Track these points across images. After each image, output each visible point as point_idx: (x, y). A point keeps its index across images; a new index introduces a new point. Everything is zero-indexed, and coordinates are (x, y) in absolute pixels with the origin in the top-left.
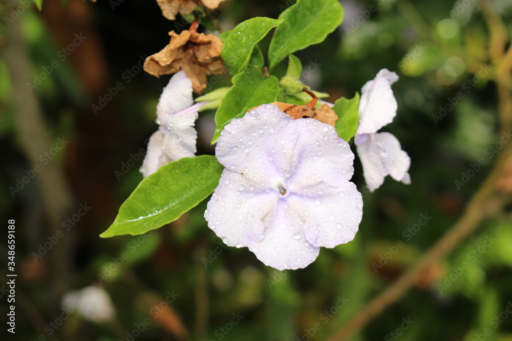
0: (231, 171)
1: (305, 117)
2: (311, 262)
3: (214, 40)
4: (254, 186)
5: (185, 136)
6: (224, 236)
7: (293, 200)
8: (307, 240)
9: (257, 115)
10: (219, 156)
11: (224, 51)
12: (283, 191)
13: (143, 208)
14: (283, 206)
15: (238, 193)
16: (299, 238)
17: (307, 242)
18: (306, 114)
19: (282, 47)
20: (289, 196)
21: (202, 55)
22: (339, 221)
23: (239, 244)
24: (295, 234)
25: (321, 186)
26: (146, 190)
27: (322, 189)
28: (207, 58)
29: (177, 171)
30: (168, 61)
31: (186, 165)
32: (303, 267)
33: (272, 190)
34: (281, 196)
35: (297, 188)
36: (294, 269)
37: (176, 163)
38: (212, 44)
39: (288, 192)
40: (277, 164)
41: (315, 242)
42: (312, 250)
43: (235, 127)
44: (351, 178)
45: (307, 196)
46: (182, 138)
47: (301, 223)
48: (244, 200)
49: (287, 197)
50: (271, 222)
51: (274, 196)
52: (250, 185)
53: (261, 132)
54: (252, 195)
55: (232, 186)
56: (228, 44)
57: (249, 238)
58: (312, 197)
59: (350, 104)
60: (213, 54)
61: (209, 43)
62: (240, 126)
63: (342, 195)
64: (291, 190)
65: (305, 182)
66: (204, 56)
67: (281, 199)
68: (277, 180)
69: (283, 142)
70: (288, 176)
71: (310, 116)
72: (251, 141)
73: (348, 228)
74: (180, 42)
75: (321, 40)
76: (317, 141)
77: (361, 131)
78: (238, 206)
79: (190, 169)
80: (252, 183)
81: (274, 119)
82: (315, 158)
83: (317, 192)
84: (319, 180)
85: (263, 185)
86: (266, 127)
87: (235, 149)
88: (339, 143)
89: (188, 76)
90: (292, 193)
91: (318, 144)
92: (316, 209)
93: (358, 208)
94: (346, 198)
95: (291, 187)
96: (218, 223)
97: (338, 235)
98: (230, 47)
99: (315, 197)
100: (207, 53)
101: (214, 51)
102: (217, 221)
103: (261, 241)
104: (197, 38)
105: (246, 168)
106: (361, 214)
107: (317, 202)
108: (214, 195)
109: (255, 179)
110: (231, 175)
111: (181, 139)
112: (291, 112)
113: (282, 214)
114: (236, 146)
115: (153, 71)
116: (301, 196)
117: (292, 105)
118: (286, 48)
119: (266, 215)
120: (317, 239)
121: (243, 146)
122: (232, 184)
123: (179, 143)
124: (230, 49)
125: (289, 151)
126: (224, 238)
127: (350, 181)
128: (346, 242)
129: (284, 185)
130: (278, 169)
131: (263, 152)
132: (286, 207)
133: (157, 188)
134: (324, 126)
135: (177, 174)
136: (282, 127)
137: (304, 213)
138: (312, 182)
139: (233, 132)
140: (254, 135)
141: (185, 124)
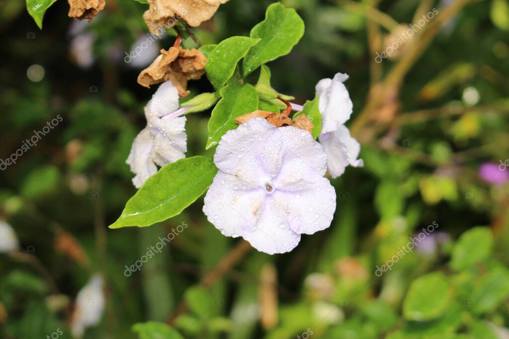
0: (226, 173)
1: (285, 125)
2: (295, 247)
3: (198, 55)
4: (246, 186)
5: (177, 139)
6: (221, 228)
7: (278, 195)
8: (292, 228)
9: (248, 127)
10: (217, 162)
11: (208, 65)
12: (269, 187)
13: (147, 203)
14: (270, 201)
15: (233, 192)
16: (284, 227)
17: (290, 229)
18: (285, 121)
19: (254, 57)
20: (274, 192)
21: (186, 66)
22: (318, 212)
23: (234, 234)
24: (281, 224)
25: (301, 183)
26: (150, 188)
27: (302, 185)
28: (191, 69)
29: (175, 171)
30: (160, 76)
31: (182, 165)
32: (289, 251)
33: (260, 187)
34: (268, 193)
35: (281, 185)
36: (282, 252)
37: (174, 164)
38: (197, 58)
39: (274, 189)
40: (265, 167)
41: (298, 230)
42: (295, 236)
43: (230, 136)
44: (324, 174)
45: (290, 192)
46: (173, 140)
47: (285, 214)
48: (238, 197)
49: (273, 193)
50: (261, 215)
51: (262, 193)
52: (243, 185)
53: (252, 140)
54: (244, 193)
55: (227, 186)
56: (212, 59)
57: (243, 229)
58: (293, 192)
59: (312, 104)
60: (198, 67)
61: (194, 57)
62: (234, 136)
63: (318, 189)
64: (276, 187)
65: (288, 180)
66: (188, 68)
67: (268, 195)
68: (265, 180)
69: (270, 148)
70: (274, 176)
71: (289, 124)
72: (243, 148)
73: (325, 217)
74: (171, 59)
75: (287, 52)
76: (296, 145)
77: (324, 131)
78: (233, 202)
79: (185, 168)
80: (245, 184)
81: (263, 129)
82: (294, 159)
83: (298, 188)
84: (300, 178)
85: (254, 184)
86: (256, 136)
87: (230, 155)
88: (314, 145)
89: (174, 85)
90: (277, 190)
91: (297, 147)
92: (297, 202)
93: (332, 199)
94: (322, 192)
95: (276, 185)
96: (216, 217)
97: (317, 223)
98: (213, 61)
99: (296, 192)
100: (191, 65)
101: (199, 65)
102: (216, 215)
103: (253, 232)
104: (183, 53)
105: (240, 170)
106: (335, 205)
107: (298, 196)
108: (209, 191)
109: (247, 180)
110: (226, 177)
111: (173, 142)
112: (272, 120)
113: (268, 207)
114: (231, 153)
115: (145, 84)
116: (284, 191)
117: (271, 113)
118: (257, 58)
119: (257, 210)
120: (299, 227)
121: (236, 152)
122: (228, 184)
123: (170, 144)
124: (213, 63)
125: (276, 156)
126: (222, 229)
127: (324, 177)
128: (323, 229)
129: (271, 183)
130: (265, 171)
131: (253, 157)
132: (272, 201)
133: (158, 185)
134: (302, 132)
135: (174, 173)
136: (269, 136)
137: (287, 206)
138: (294, 180)
139: (229, 142)
140: (246, 142)
141: (177, 129)
